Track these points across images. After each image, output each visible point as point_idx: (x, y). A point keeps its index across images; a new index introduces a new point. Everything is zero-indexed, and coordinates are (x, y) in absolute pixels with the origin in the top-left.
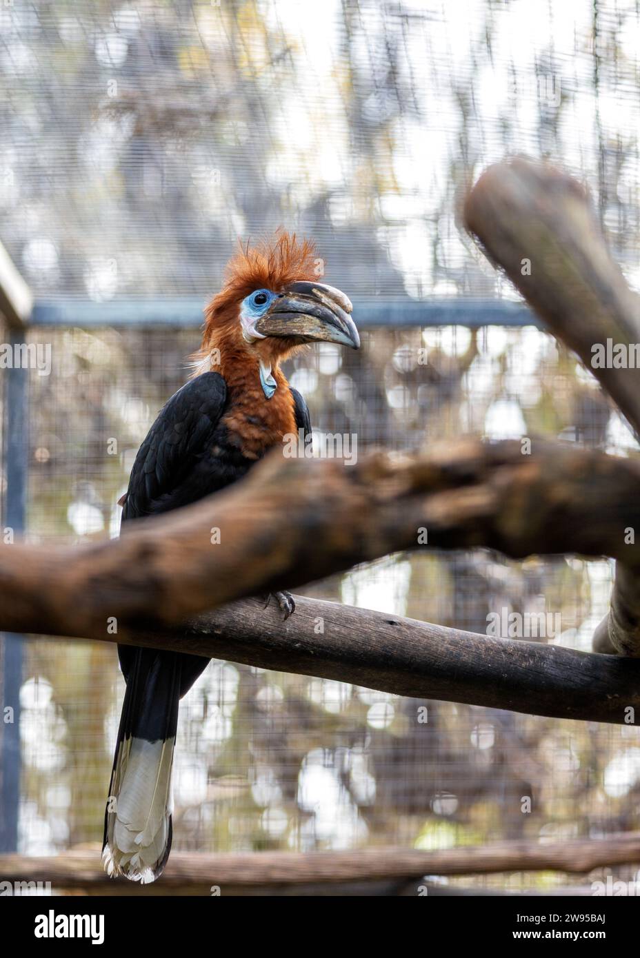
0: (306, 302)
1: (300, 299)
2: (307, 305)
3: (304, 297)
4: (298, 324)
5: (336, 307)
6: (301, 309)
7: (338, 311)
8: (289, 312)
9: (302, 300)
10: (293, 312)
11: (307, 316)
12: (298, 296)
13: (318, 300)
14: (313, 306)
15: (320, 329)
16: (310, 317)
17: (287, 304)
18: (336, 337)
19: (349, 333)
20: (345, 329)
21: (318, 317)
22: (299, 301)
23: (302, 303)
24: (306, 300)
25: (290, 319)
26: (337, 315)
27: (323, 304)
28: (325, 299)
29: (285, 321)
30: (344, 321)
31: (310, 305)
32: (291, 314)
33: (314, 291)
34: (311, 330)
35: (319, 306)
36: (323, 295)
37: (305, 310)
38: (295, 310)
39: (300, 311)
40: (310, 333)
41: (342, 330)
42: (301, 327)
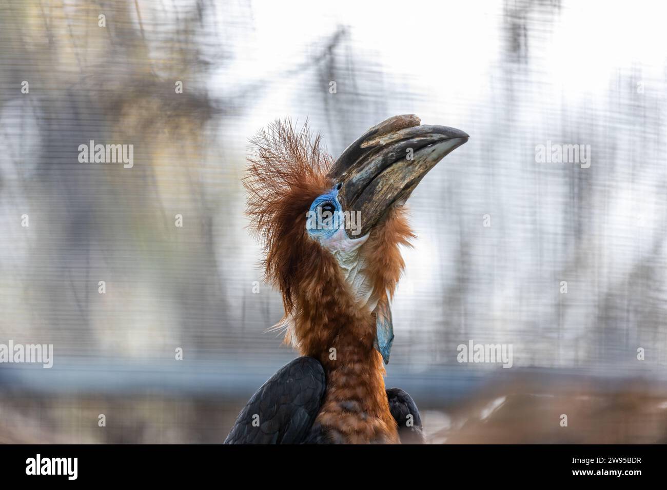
0: (368, 164)
1: (359, 169)
2: (373, 164)
3: (361, 163)
4: (385, 189)
5: (402, 133)
6: (372, 173)
7: (408, 134)
8: (364, 187)
9: (362, 166)
10: (368, 184)
11: (385, 172)
12: (354, 169)
13: (378, 149)
14: (381, 158)
15: (410, 167)
16: (389, 170)
17: (353, 185)
18: (434, 155)
19: (443, 136)
20: (436, 137)
21: (396, 161)
22: (361, 170)
23: (367, 169)
24: (365, 163)
25: (372, 193)
26: (412, 138)
27: (387, 145)
28: (383, 141)
29: (370, 200)
30: (427, 133)
31: (376, 160)
32: (368, 188)
33: (364, 146)
34: (403, 178)
35: (385, 151)
36: (377, 140)
37: (377, 169)
38: (368, 181)
39: (372, 177)
40: (406, 182)
41: (434, 142)
42: (391, 187)
